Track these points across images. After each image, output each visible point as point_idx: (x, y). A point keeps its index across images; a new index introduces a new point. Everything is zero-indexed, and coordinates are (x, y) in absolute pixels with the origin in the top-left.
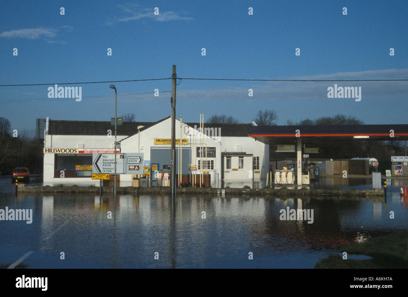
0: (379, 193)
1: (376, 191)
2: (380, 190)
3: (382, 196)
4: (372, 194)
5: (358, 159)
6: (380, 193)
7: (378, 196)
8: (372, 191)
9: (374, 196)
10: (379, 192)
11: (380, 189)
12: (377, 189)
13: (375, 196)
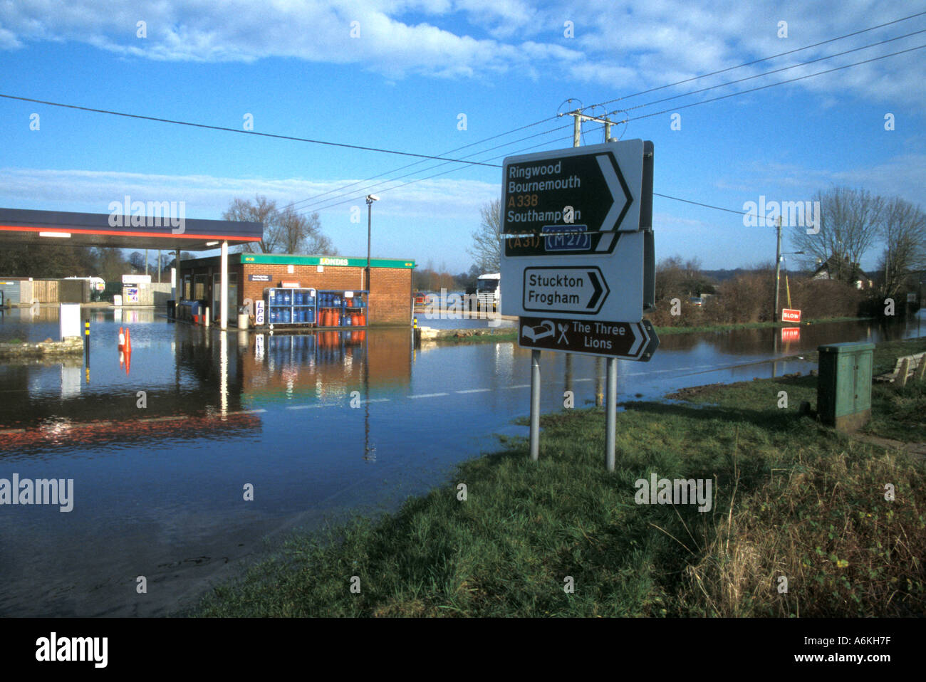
0: (73, 349)
1: (68, 343)
2: (77, 341)
3: (79, 353)
4: (58, 349)
5: (76, 278)
6: (76, 348)
7: (71, 353)
8: (59, 344)
9: (62, 353)
10: (74, 346)
11: (75, 339)
12: (68, 339)
13: (65, 355)
